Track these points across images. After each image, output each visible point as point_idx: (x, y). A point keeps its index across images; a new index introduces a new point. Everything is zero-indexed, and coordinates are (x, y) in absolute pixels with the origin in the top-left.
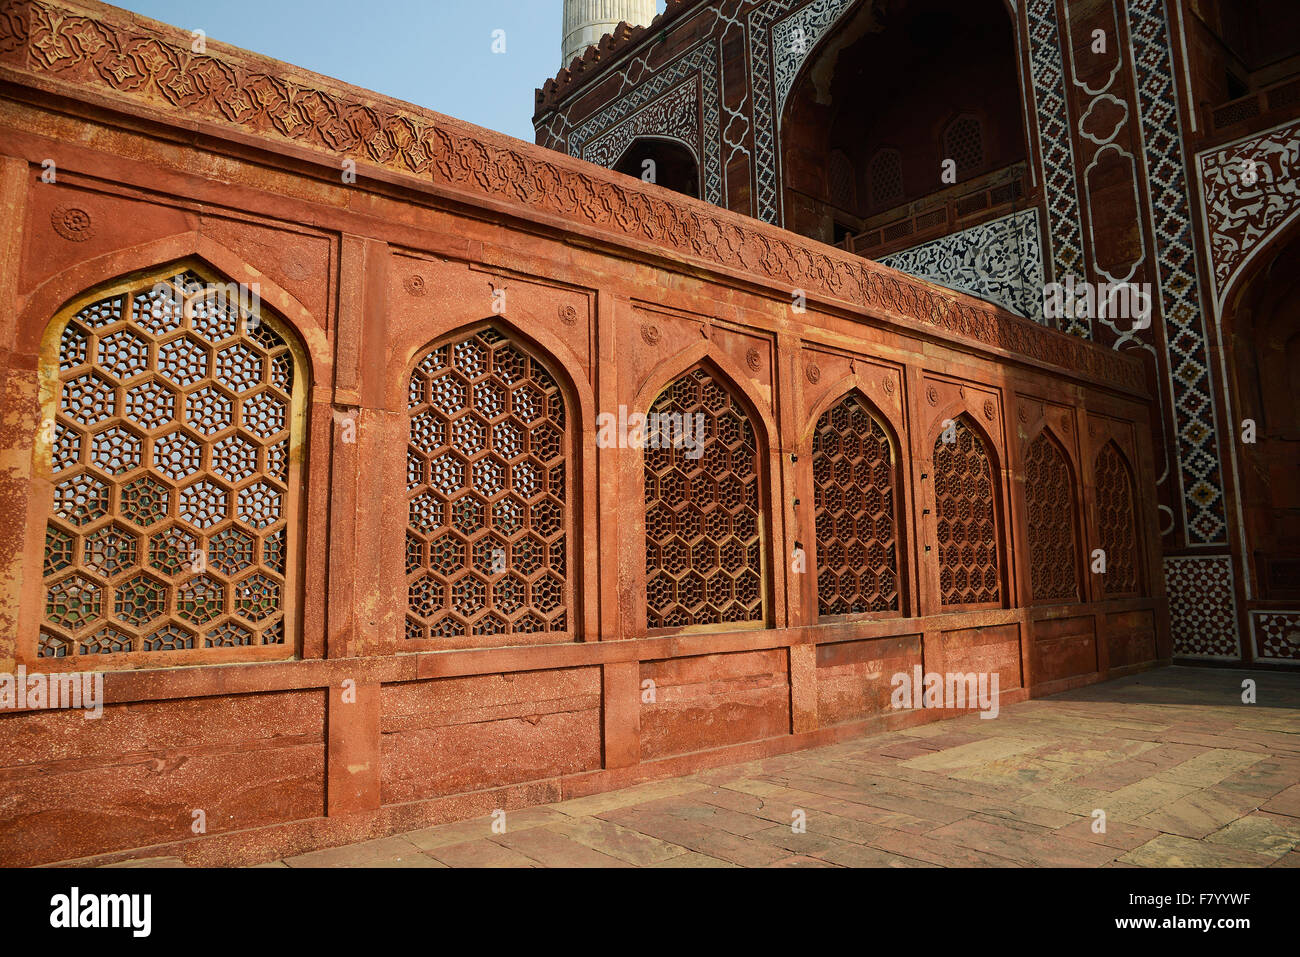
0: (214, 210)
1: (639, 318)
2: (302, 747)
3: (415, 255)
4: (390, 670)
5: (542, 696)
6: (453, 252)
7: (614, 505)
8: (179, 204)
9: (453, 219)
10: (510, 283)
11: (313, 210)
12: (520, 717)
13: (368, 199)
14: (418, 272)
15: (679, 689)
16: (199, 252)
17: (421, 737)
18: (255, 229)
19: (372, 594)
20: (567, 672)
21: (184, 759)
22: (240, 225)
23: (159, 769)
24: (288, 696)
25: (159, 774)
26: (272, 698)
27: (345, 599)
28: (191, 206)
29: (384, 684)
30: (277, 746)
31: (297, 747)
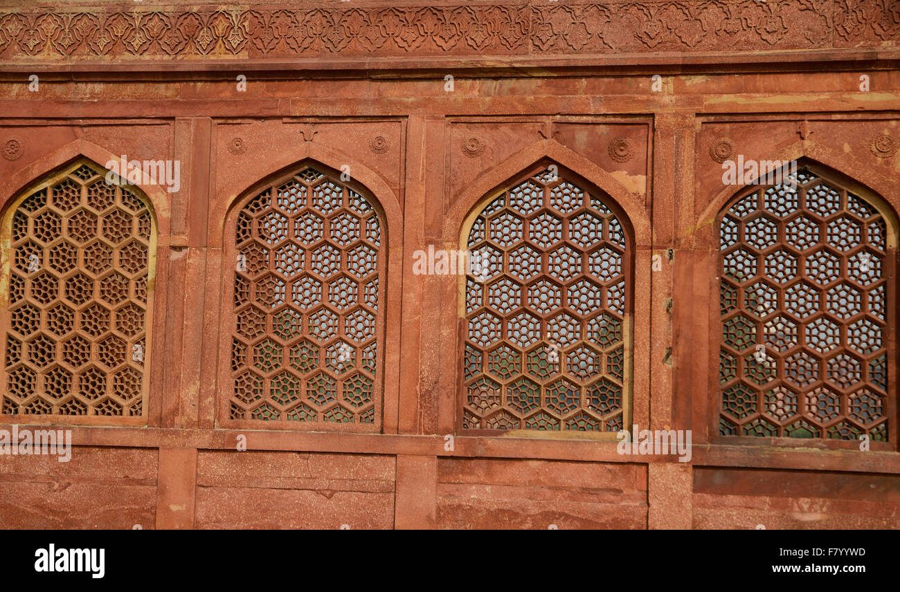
0: (89, 122)
1: (460, 133)
2: (142, 487)
3: (235, 122)
4: (205, 440)
5: (336, 474)
6: (266, 113)
7: (416, 313)
8: (68, 122)
9: (264, 85)
10: (319, 127)
11: (155, 106)
12: (314, 490)
13: (194, 87)
14: (238, 135)
15: (488, 489)
16: (83, 153)
17: (229, 493)
18: (118, 128)
19: (194, 384)
20: (361, 458)
21: (69, 484)
22: (108, 128)
23: (55, 487)
24: (134, 451)
25: (55, 491)
26: (123, 451)
27: (175, 386)
28: (75, 122)
29: (200, 450)
30: (126, 484)
31: (139, 487)
